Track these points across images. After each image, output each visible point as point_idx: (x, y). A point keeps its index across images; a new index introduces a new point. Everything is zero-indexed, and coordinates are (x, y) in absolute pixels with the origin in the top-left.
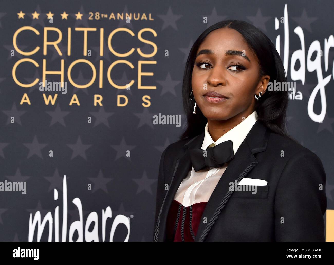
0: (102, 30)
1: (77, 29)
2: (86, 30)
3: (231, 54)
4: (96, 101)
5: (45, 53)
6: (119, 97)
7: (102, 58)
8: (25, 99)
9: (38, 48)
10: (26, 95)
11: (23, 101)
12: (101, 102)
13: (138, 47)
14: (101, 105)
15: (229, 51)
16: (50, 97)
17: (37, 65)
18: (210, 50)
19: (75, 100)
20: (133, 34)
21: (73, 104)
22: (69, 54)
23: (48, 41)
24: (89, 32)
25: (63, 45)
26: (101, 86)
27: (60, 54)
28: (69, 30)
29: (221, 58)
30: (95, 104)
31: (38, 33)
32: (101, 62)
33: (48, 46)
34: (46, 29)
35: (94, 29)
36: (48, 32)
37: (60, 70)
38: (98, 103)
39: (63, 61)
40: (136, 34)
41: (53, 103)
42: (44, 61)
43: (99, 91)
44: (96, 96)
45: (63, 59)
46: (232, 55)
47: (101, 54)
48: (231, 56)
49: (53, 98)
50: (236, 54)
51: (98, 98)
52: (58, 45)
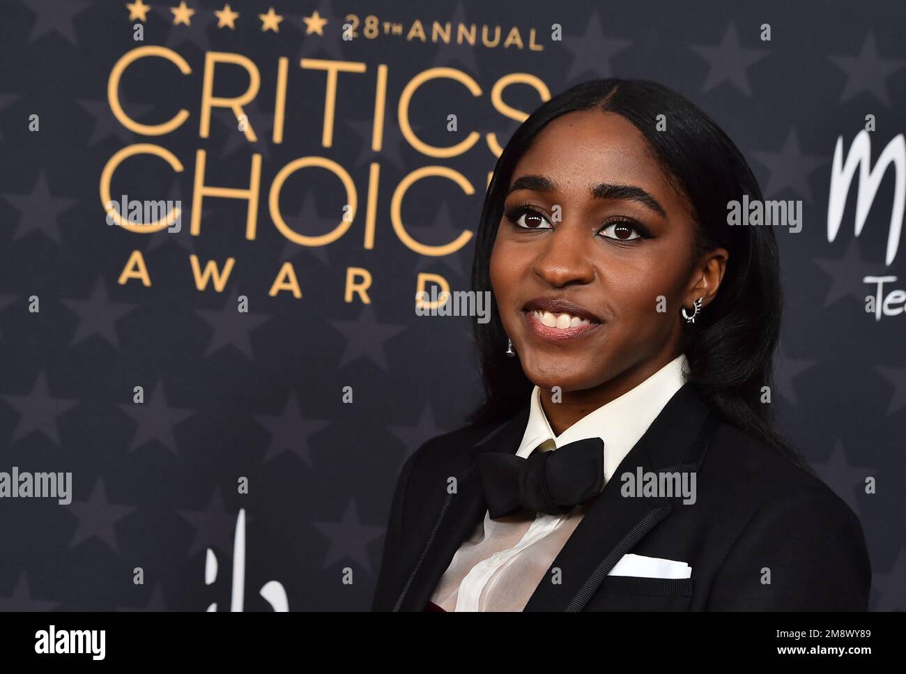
0: (383, 71)
1: (307, 64)
2: (333, 68)
3: (607, 194)
4: (350, 287)
5: (204, 131)
6: (423, 278)
7: (378, 157)
8: (136, 269)
9: (183, 116)
10: (137, 257)
11: (127, 274)
12: (368, 291)
13: (491, 131)
14: (365, 299)
15: (603, 186)
16: (212, 266)
17: (177, 166)
18: (547, 179)
19: (287, 281)
20: (476, 90)
21: (281, 292)
22: (278, 137)
23: (216, 93)
24: (341, 75)
25: (261, 110)
26: (369, 243)
27: (251, 136)
28: (283, 64)
29: (578, 206)
30: (349, 297)
31: (185, 68)
32: (375, 169)
33: (215, 110)
34: (212, 58)
35: (359, 68)
36: (218, 66)
37: (246, 186)
38: (356, 294)
39: (257, 161)
40: (487, 88)
41: (220, 285)
42: (201, 156)
43: (363, 259)
44: (352, 272)
45: (257, 152)
46: (609, 197)
47: (377, 145)
48: (607, 200)
49: (220, 270)
50: (622, 194)
51: (359, 280)
52: (246, 109)
